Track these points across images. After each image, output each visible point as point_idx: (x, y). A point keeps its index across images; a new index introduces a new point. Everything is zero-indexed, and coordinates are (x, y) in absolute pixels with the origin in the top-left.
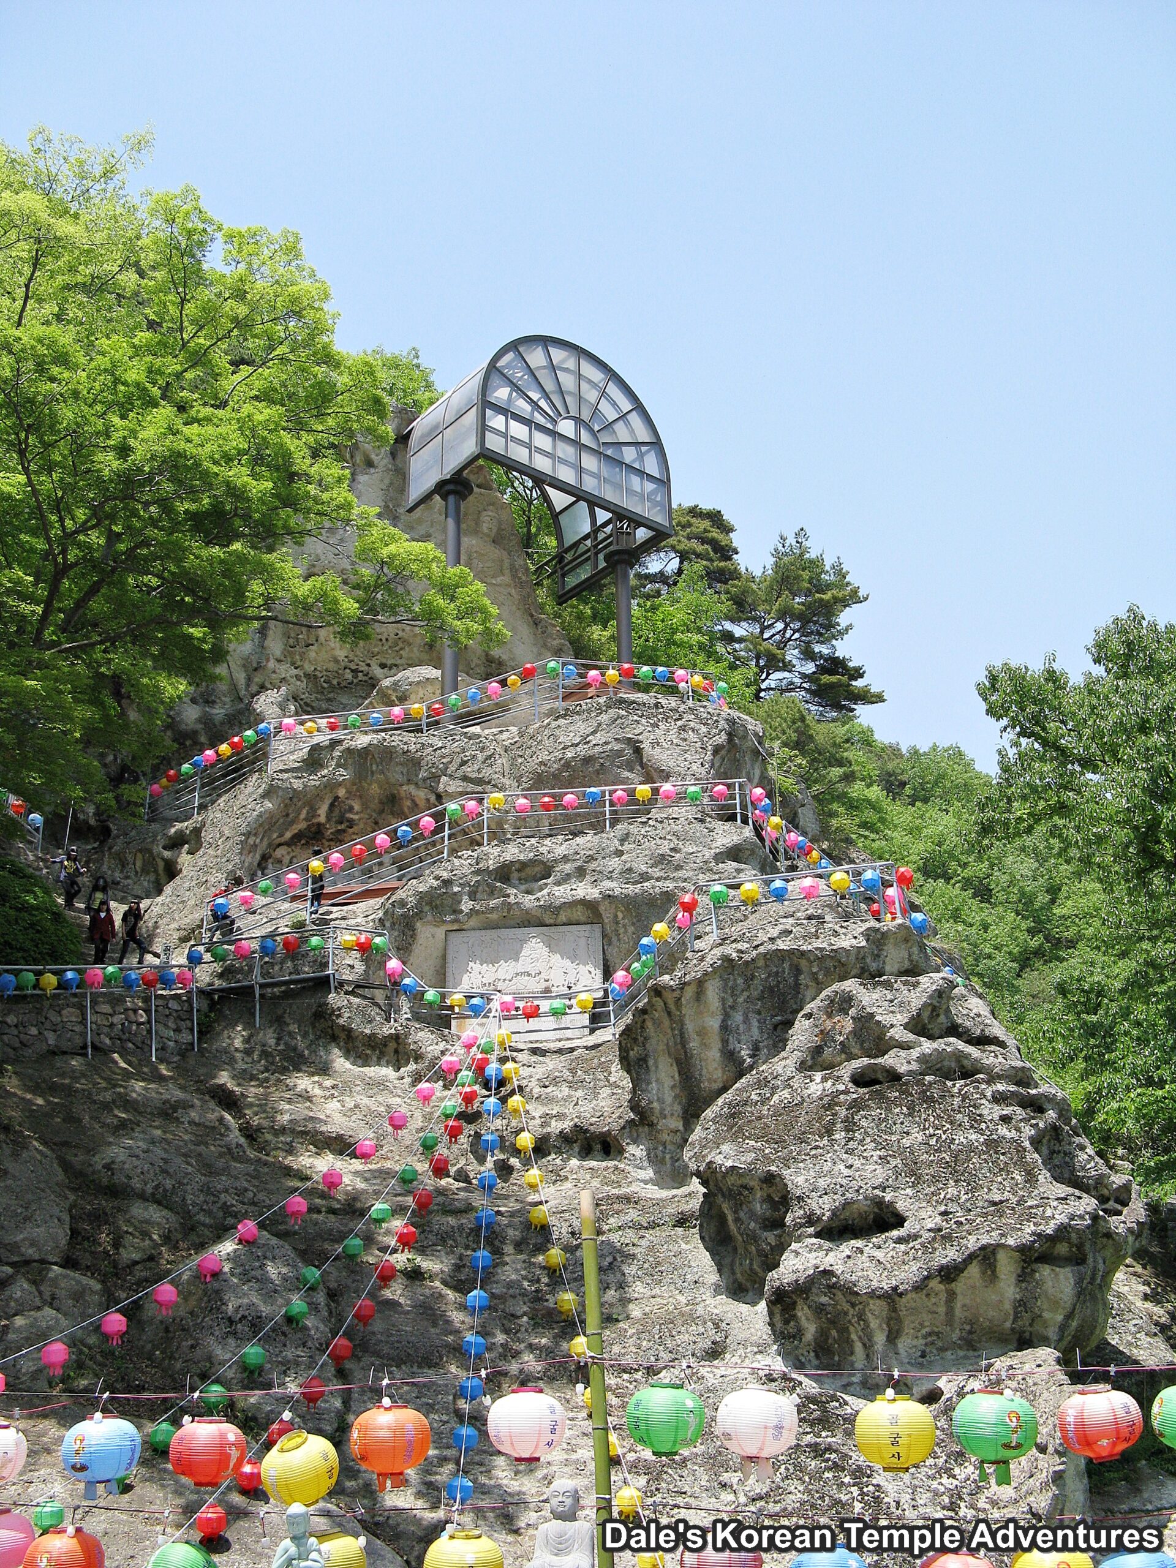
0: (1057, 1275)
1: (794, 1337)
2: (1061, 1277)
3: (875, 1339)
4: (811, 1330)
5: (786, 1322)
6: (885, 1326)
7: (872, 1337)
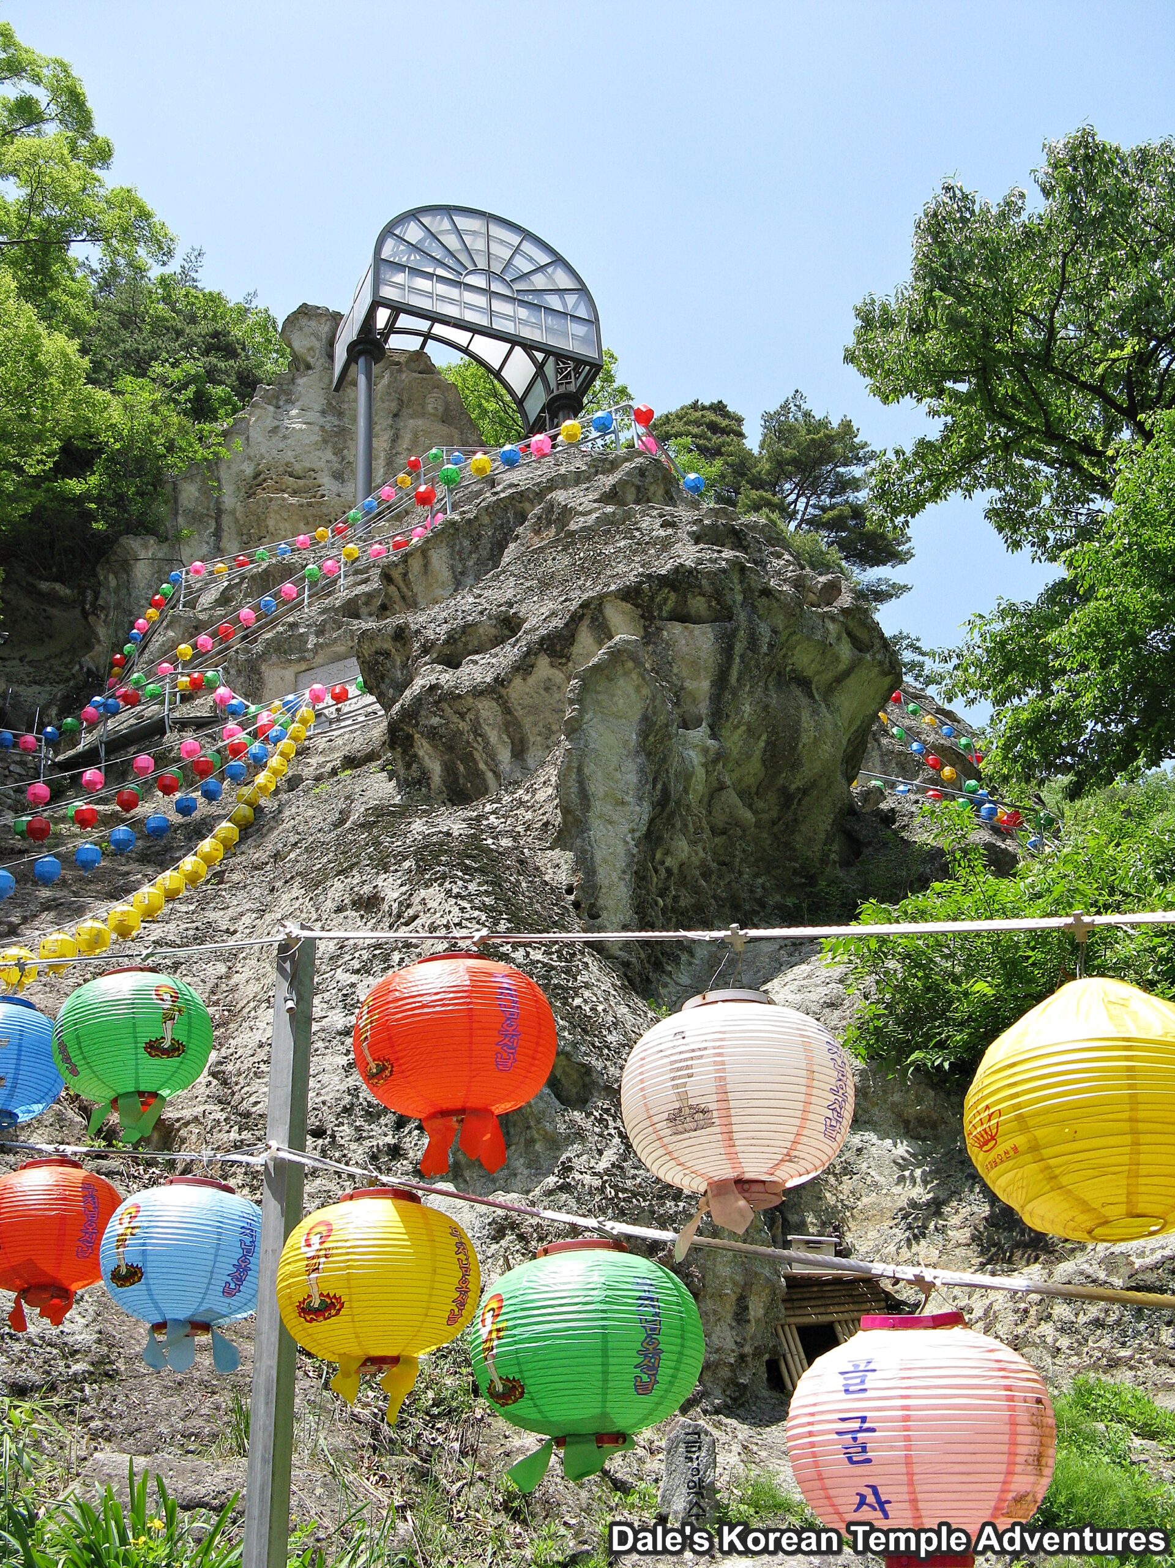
0: (692, 632)
1: (419, 782)
2: (696, 633)
3: (500, 757)
4: (436, 768)
5: (408, 766)
6: (505, 737)
7: (495, 755)
